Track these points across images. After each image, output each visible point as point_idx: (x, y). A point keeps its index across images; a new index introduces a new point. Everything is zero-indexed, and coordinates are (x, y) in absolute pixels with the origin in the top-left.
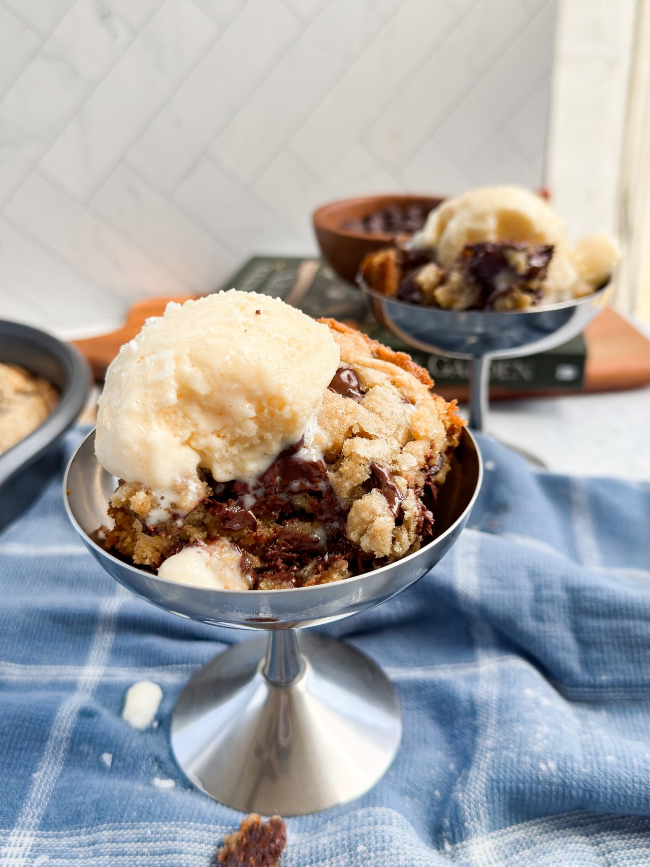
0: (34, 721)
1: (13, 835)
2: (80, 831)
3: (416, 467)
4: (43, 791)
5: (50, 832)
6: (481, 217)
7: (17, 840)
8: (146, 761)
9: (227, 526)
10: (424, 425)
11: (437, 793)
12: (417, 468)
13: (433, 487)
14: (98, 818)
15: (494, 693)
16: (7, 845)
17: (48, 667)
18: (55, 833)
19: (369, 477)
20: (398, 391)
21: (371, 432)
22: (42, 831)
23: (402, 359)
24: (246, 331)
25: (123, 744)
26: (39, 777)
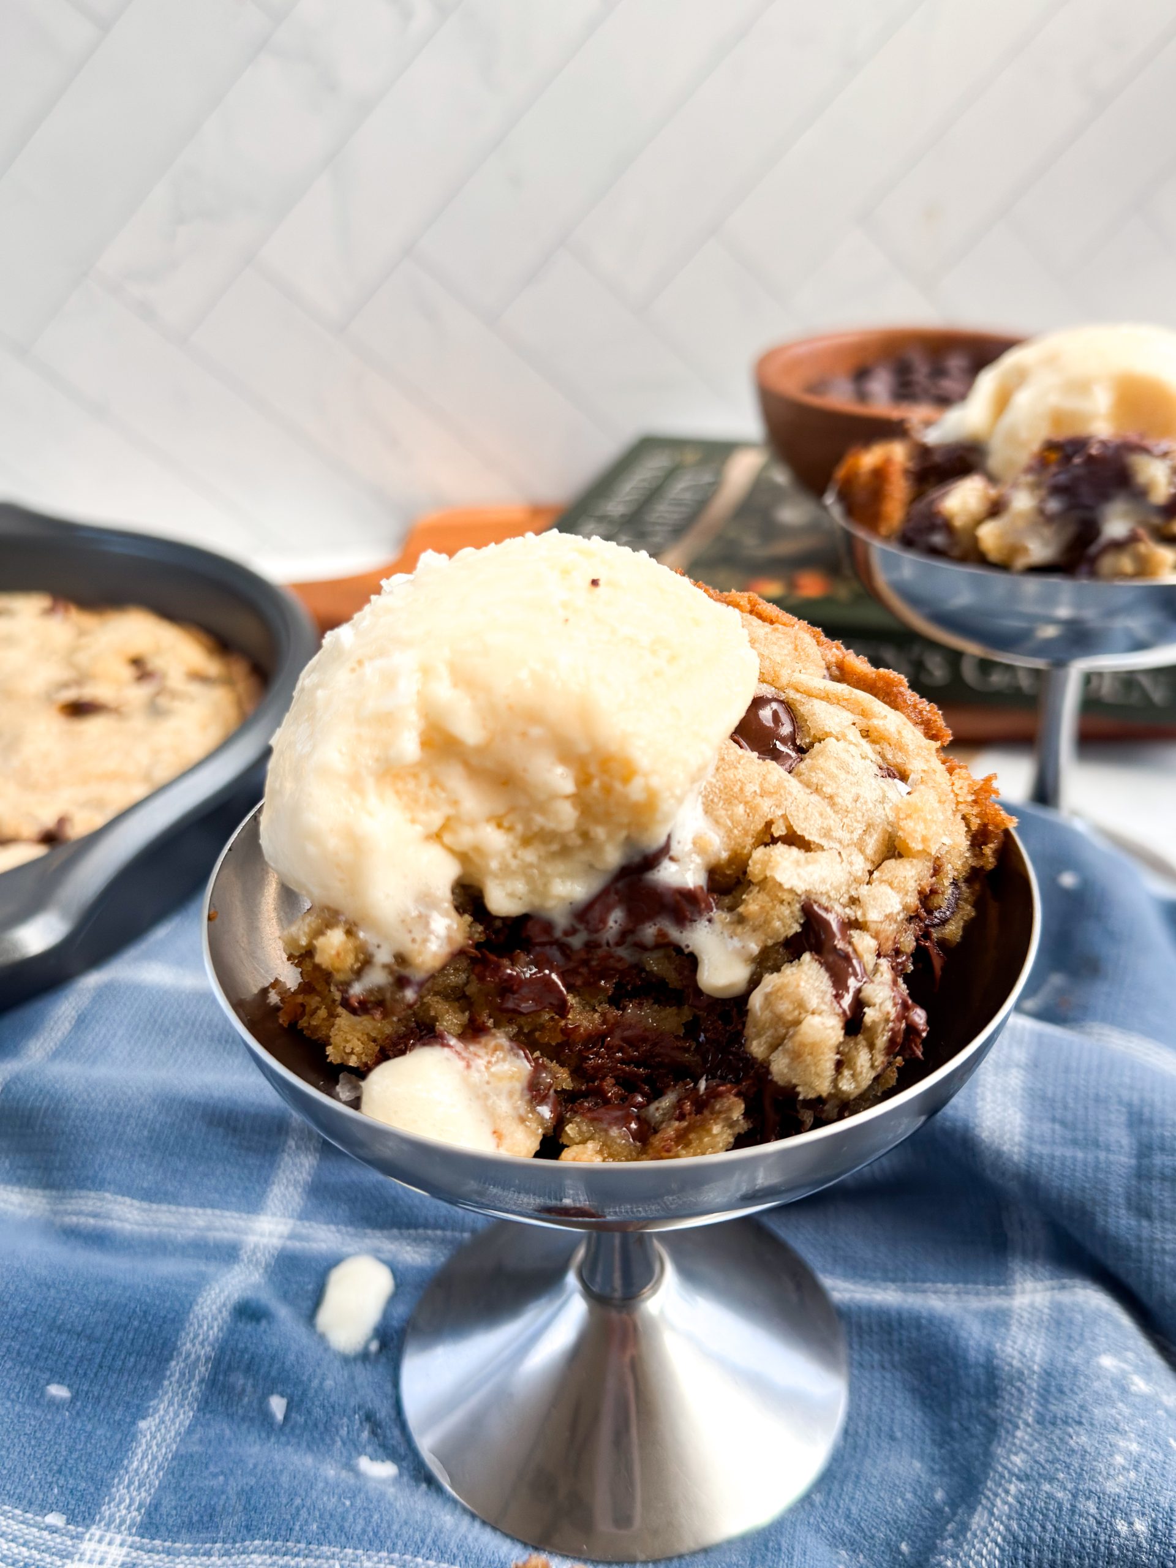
0: (150, 1319)
1: (90, 1540)
2: (211, 1548)
3: (898, 914)
4: (155, 1458)
5: (157, 1542)
6: (1081, 387)
7: (95, 1551)
8: (349, 1418)
9: (510, 1005)
10: (920, 829)
11: (904, 1547)
12: (902, 916)
13: (934, 951)
14: (247, 1527)
15: (1037, 1359)
16: (77, 1557)
17: (192, 1210)
18: (168, 1544)
19: (799, 930)
20: (874, 750)
21: (811, 836)
22: (143, 1537)
23: (889, 683)
24: (567, 620)
25: (310, 1381)
26: (149, 1428)
